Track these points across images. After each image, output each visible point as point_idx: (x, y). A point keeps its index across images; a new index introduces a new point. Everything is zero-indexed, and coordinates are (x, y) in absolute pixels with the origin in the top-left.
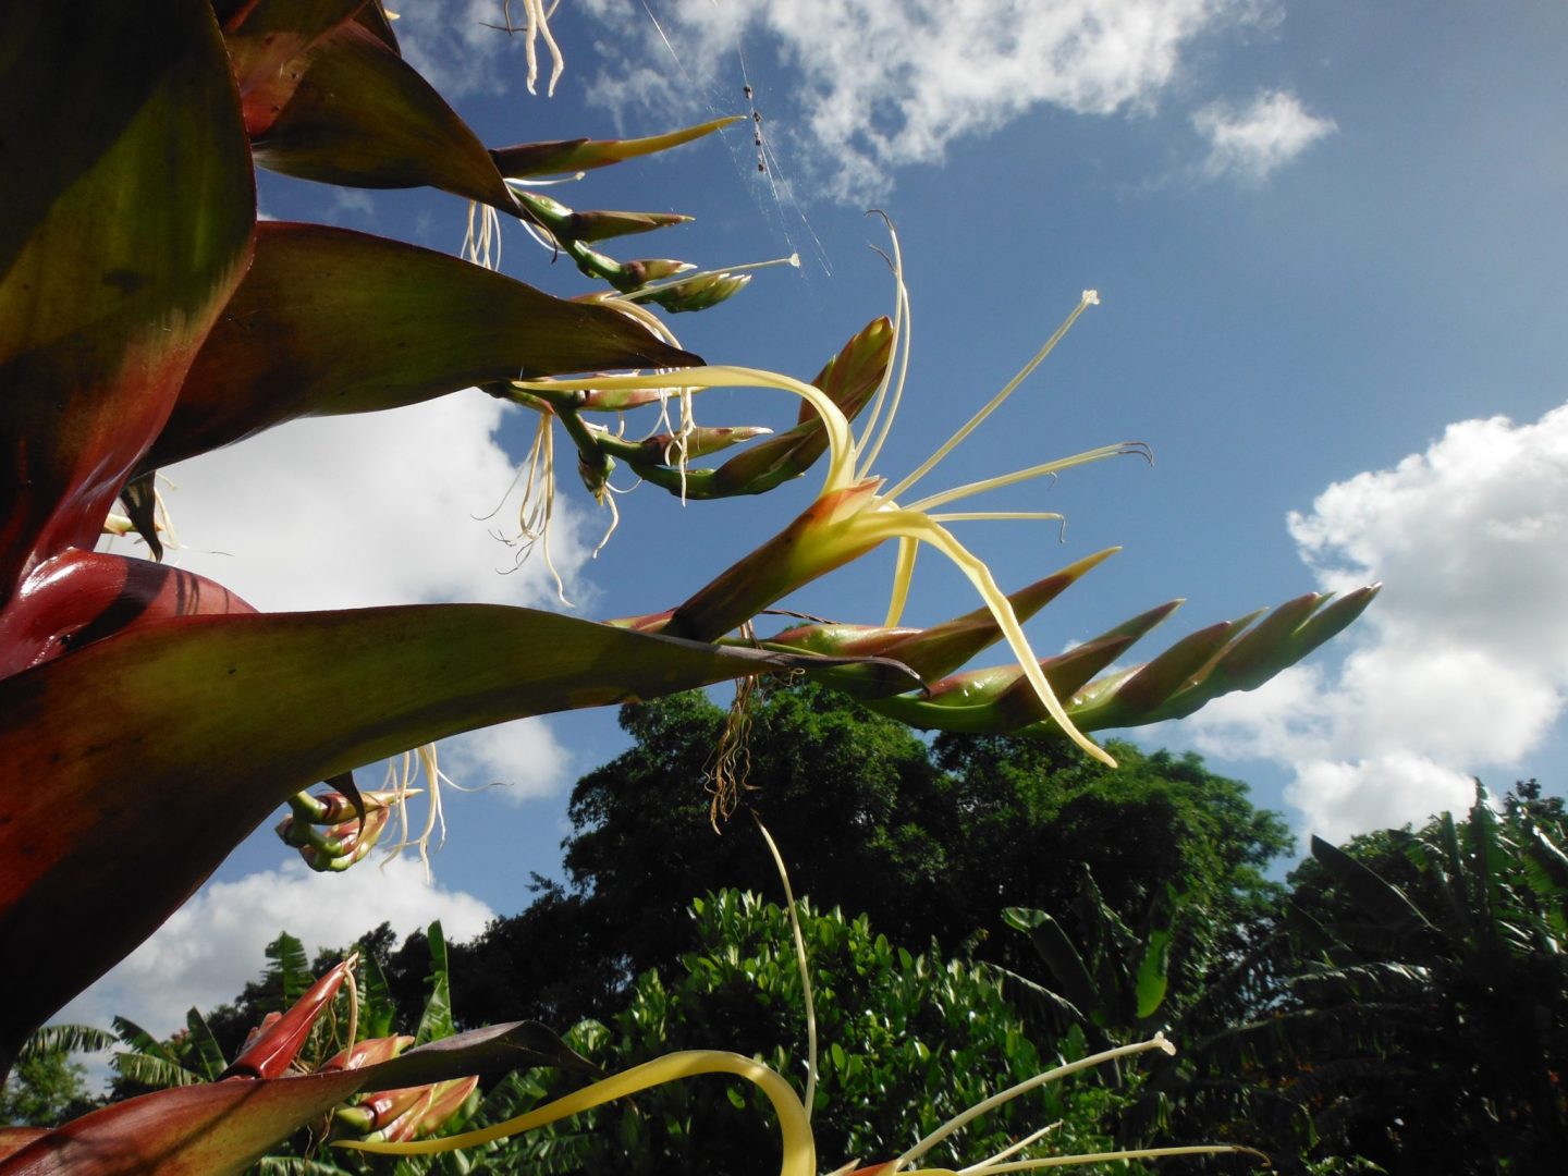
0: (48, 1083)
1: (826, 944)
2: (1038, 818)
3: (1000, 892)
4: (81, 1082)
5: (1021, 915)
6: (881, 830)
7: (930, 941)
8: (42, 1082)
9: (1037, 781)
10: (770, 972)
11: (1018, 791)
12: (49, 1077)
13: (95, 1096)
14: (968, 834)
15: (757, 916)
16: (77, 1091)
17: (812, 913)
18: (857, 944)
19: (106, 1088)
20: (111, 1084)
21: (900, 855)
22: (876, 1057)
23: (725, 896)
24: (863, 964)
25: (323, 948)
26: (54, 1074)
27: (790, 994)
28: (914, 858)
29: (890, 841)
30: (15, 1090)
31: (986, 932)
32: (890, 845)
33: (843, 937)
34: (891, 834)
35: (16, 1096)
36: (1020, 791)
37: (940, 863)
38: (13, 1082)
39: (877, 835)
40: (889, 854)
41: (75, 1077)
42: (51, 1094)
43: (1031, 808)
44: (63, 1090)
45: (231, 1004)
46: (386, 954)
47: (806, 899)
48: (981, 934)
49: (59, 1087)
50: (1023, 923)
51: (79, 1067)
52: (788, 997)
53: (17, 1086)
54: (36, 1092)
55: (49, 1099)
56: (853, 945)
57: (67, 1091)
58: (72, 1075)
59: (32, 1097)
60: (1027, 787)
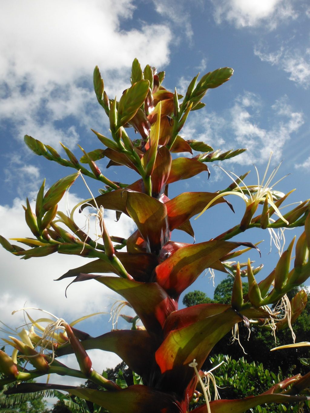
0: (38, 406)
1: (251, 373)
2: (306, 329)
3: (297, 351)
4: (46, 405)
5: (305, 361)
6: (260, 333)
7: (278, 368)
8: (36, 405)
9: (305, 317)
10: (237, 383)
11: (299, 321)
12: (38, 404)
13: (49, 409)
14: (285, 334)
15: (230, 363)
16: (45, 408)
17: (245, 362)
18: (260, 374)
19: (52, 407)
20: (53, 406)
21: (266, 341)
22: (269, 408)
23: (220, 356)
24: (263, 380)
25: (107, 368)
26: (39, 403)
27: (243, 389)
28: (270, 341)
29: (263, 337)
30: (30, 407)
31: (295, 366)
32: (263, 338)
33: (256, 371)
34: (263, 335)
35: (30, 409)
36: (299, 320)
37: (278, 343)
38: (29, 405)
39: (259, 335)
40: (263, 341)
41: (45, 404)
42: (39, 409)
43: (304, 326)
44: (41, 407)
45: (84, 384)
46: (124, 370)
47: (243, 358)
48: (294, 366)
49: (40, 407)
50: (306, 363)
51: (45, 401)
52: (243, 390)
53: (30, 406)
54: (35, 408)
55: (38, 410)
56: (259, 374)
57: (42, 408)
58: (44, 403)
59: (34, 409)
60: (301, 319)
